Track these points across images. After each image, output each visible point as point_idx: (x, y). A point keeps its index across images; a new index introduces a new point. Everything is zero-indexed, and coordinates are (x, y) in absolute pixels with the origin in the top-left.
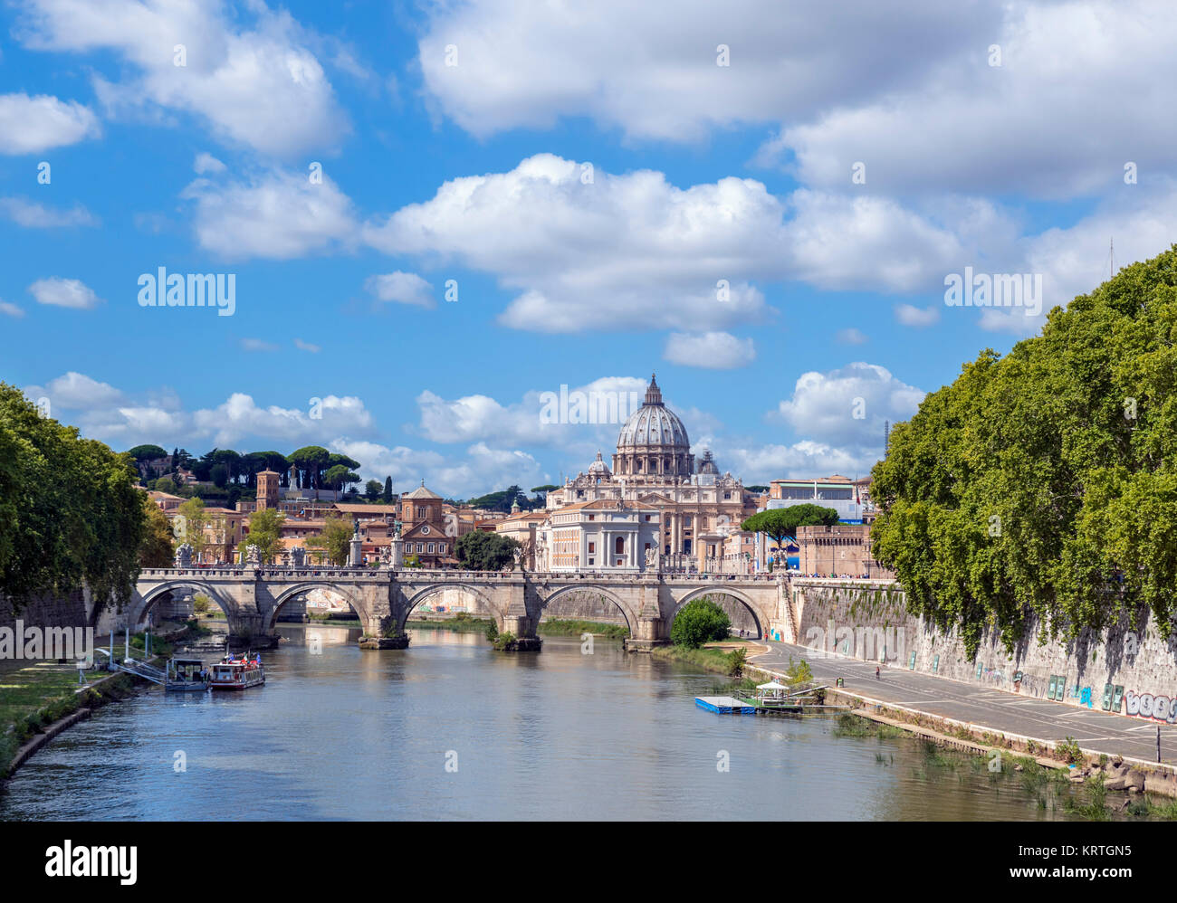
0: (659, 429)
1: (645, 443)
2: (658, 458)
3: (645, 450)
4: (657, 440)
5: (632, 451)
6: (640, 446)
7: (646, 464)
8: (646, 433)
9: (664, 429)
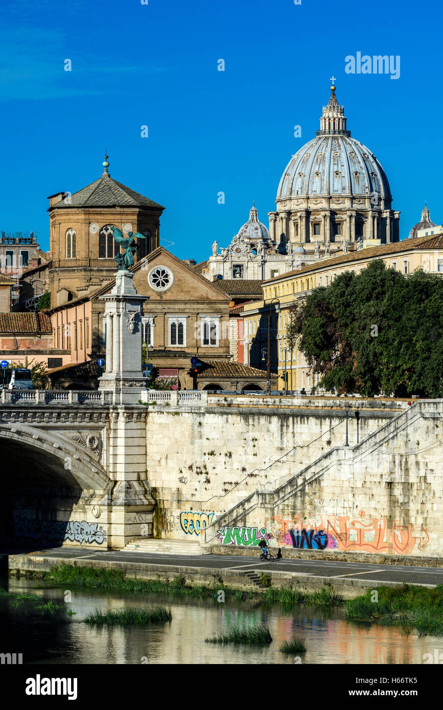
0: (345, 171)
1: (325, 194)
2: (345, 217)
3: (324, 204)
4: (344, 189)
5: (304, 206)
6: (317, 198)
7: (325, 227)
8: (326, 178)
9: (353, 170)
